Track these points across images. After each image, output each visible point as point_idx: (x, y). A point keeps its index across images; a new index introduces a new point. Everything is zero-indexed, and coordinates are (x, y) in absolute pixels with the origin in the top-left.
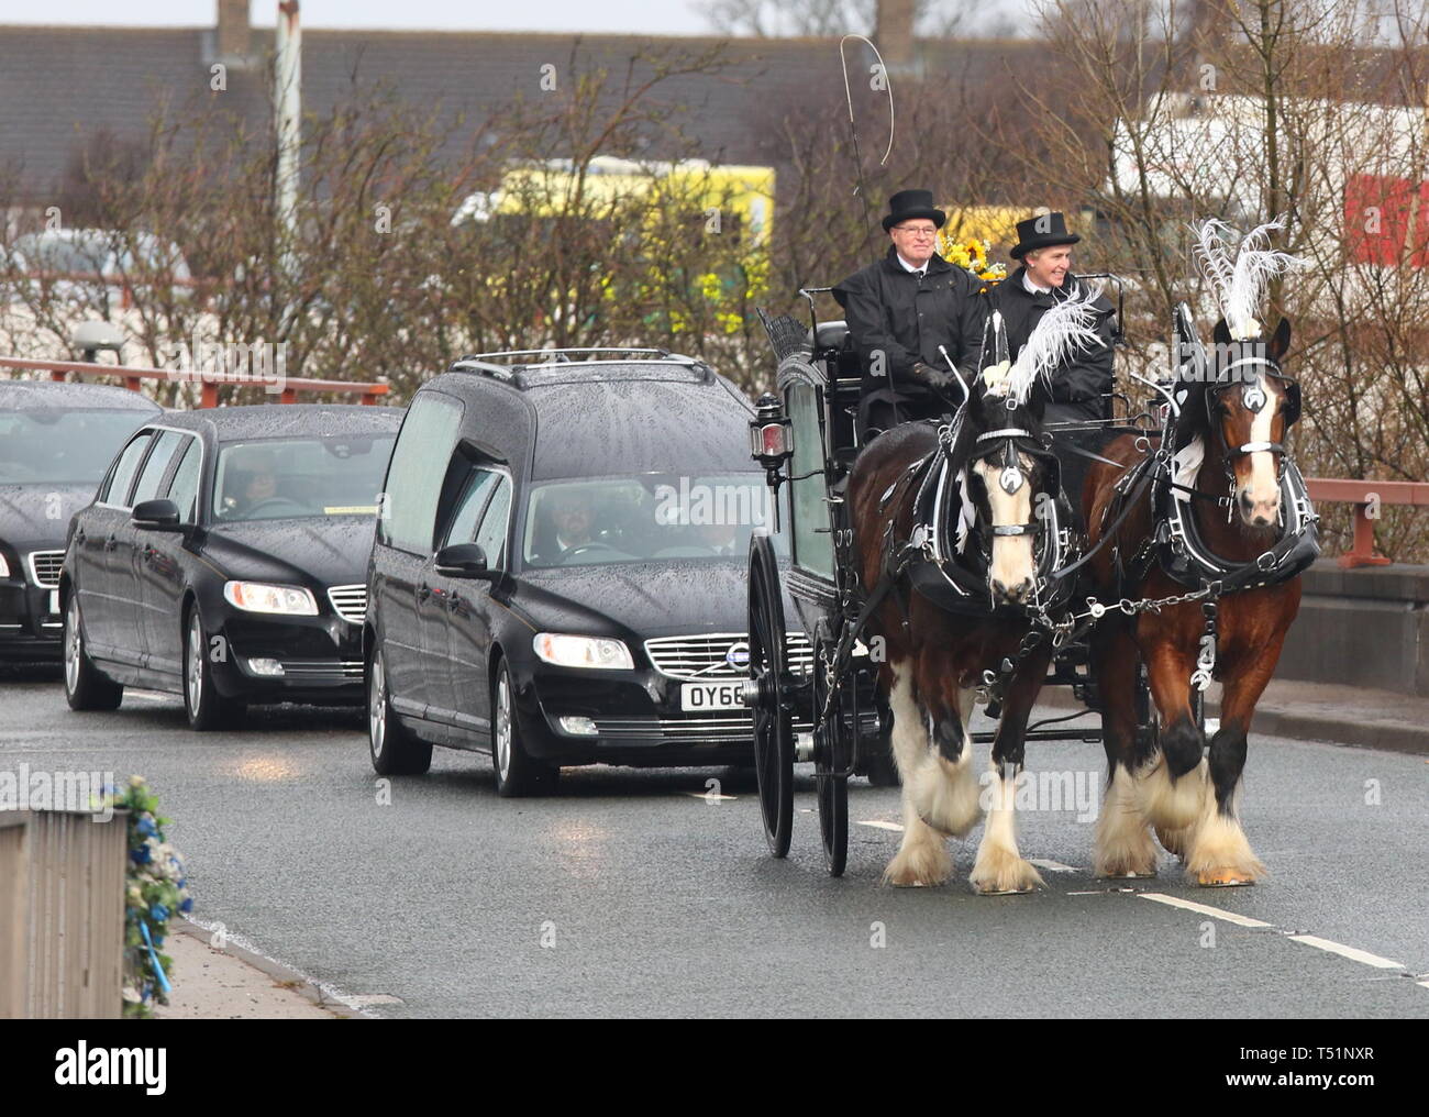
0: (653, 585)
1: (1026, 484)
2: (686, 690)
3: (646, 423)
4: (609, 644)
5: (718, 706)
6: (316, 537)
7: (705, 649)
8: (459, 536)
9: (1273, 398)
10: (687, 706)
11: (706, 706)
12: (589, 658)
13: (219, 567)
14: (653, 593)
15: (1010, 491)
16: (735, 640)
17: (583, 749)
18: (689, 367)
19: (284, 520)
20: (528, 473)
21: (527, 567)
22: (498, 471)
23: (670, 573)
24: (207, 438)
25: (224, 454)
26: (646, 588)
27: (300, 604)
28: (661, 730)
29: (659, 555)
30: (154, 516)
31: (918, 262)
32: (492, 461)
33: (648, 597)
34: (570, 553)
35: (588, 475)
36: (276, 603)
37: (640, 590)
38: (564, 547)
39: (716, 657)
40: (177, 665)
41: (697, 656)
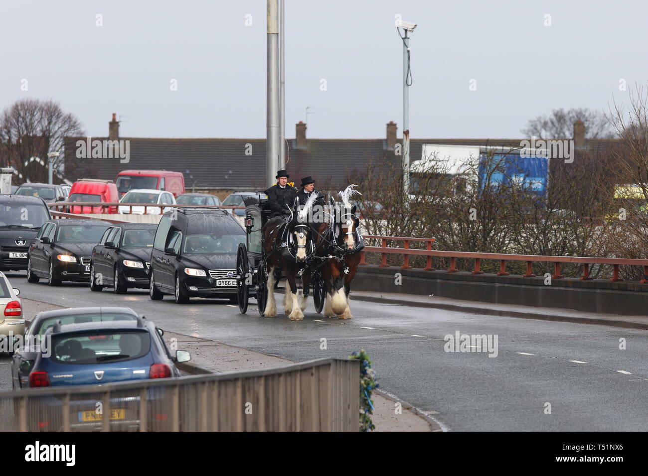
0: (211, 258)
1: (305, 236)
2: (218, 281)
3: (212, 223)
4: (201, 271)
5: (224, 285)
6: (144, 251)
7: (223, 273)
8: (170, 246)
10: (218, 285)
11: (222, 285)
12: (197, 273)
13: (122, 256)
14: (211, 260)
15: (301, 237)
16: (229, 271)
17: (195, 294)
18: (223, 211)
19: (137, 248)
20: (186, 233)
21: (184, 253)
22: (180, 232)
23: (215, 256)
24: (122, 228)
25: (125, 232)
26: (210, 259)
27: (140, 265)
28: (211, 290)
29: (214, 252)
30: (109, 245)
31: (283, 186)
32: (179, 230)
33: (210, 261)
34: (194, 251)
35: (199, 234)
36: (134, 265)
37: (208, 259)
38: (193, 249)
39: (224, 275)
40: (113, 279)
41: (221, 274)
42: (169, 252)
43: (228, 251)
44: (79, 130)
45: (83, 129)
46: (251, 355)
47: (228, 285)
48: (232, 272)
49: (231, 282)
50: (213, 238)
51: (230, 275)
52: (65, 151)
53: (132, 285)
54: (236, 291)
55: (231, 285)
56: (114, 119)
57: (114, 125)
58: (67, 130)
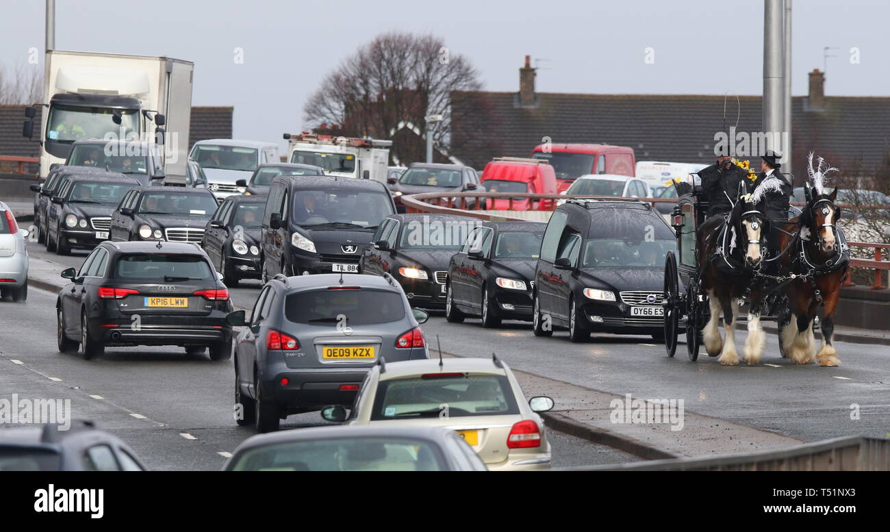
0: (624, 274)
1: (760, 228)
2: (633, 308)
3: (627, 222)
4: (608, 293)
5: (643, 315)
6: (528, 265)
7: (639, 296)
8: (564, 256)
9: (832, 211)
10: (632, 314)
11: (639, 314)
12: (602, 297)
13: (495, 272)
14: (624, 277)
15: (754, 230)
16: (650, 293)
17: (598, 327)
18: (644, 205)
19: (518, 259)
20: (587, 237)
21: (584, 266)
22: (578, 235)
23: (630, 271)
24: (495, 230)
25: (500, 236)
26: (622, 275)
27: (521, 286)
28: (623, 322)
29: (629, 265)
30: (477, 256)
32: (577, 232)
33: (622, 278)
34: (598, 263)
35: (606, 238)
36: (513, 285)
37: (620, 276)
38: (597, 261)
39: (643, 299)
40: (480, 305)
41: (637, 298)
42: (561, 264)
43: (650, 265)
44: (473, 80)
45: (479, 79)
46: (736, 430)
47: (648, 315)
48: (655, 296)
49: (653, 310)
50: (628, 245)
51: (651, 299)
52: (452, 113)
53: (509, 315)
54: (662, 324)
55: (653, 314)
56: (528, 65)
57: (527, 74)
58: (455, 82)
